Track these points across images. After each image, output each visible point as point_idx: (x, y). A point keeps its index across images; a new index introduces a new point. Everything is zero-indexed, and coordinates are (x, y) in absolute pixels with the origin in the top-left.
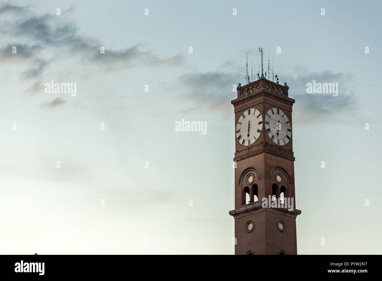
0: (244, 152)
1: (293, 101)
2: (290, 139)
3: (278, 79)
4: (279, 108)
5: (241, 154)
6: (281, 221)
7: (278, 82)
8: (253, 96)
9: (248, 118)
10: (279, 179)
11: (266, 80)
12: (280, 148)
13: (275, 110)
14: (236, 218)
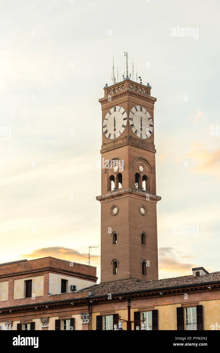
0: (110, 145)
1: (155, 100)
2: (152, 133)
3: (141, 80)
4: (142, 106)
5: (107, 146)
6: (143, 206)
7: (141, 83)
8: (119, 95)
9: (114, 114)
10: (141, 169)
11: (131, 81)
12: (143, 141)
13: (138, 107)
14: (102, 202)
